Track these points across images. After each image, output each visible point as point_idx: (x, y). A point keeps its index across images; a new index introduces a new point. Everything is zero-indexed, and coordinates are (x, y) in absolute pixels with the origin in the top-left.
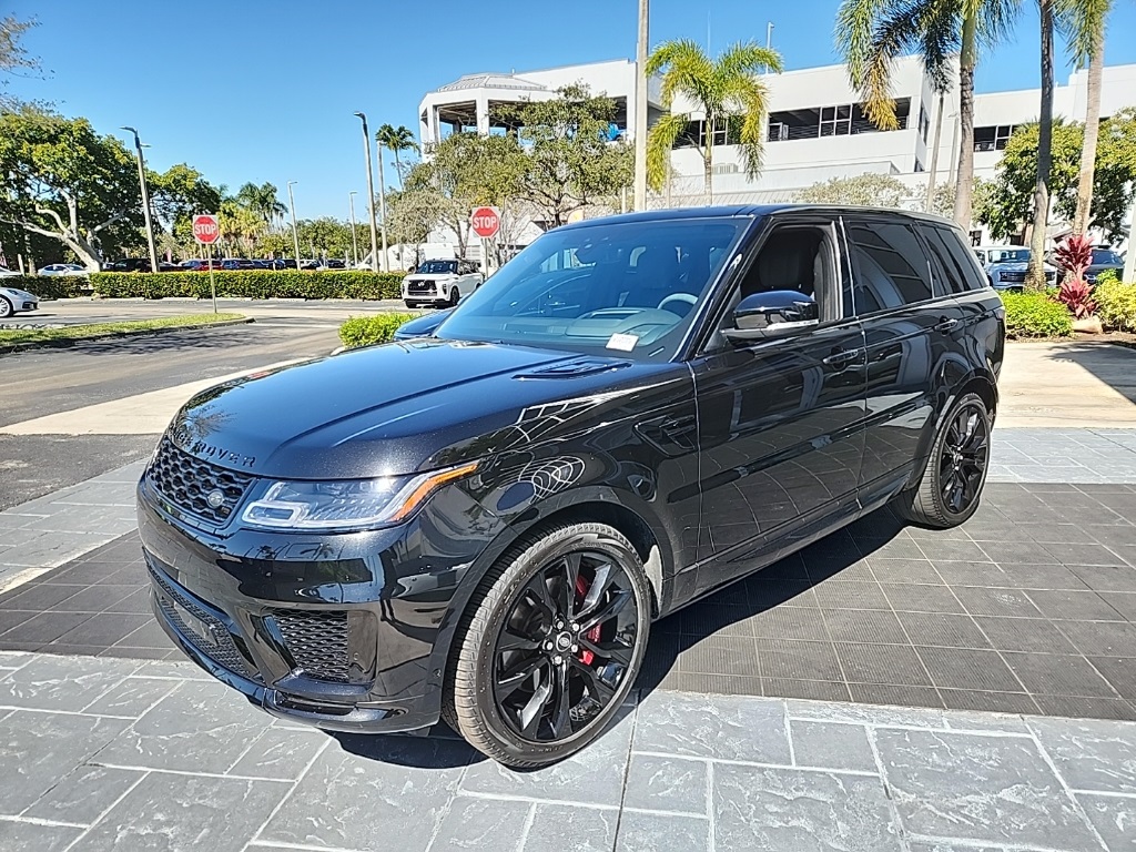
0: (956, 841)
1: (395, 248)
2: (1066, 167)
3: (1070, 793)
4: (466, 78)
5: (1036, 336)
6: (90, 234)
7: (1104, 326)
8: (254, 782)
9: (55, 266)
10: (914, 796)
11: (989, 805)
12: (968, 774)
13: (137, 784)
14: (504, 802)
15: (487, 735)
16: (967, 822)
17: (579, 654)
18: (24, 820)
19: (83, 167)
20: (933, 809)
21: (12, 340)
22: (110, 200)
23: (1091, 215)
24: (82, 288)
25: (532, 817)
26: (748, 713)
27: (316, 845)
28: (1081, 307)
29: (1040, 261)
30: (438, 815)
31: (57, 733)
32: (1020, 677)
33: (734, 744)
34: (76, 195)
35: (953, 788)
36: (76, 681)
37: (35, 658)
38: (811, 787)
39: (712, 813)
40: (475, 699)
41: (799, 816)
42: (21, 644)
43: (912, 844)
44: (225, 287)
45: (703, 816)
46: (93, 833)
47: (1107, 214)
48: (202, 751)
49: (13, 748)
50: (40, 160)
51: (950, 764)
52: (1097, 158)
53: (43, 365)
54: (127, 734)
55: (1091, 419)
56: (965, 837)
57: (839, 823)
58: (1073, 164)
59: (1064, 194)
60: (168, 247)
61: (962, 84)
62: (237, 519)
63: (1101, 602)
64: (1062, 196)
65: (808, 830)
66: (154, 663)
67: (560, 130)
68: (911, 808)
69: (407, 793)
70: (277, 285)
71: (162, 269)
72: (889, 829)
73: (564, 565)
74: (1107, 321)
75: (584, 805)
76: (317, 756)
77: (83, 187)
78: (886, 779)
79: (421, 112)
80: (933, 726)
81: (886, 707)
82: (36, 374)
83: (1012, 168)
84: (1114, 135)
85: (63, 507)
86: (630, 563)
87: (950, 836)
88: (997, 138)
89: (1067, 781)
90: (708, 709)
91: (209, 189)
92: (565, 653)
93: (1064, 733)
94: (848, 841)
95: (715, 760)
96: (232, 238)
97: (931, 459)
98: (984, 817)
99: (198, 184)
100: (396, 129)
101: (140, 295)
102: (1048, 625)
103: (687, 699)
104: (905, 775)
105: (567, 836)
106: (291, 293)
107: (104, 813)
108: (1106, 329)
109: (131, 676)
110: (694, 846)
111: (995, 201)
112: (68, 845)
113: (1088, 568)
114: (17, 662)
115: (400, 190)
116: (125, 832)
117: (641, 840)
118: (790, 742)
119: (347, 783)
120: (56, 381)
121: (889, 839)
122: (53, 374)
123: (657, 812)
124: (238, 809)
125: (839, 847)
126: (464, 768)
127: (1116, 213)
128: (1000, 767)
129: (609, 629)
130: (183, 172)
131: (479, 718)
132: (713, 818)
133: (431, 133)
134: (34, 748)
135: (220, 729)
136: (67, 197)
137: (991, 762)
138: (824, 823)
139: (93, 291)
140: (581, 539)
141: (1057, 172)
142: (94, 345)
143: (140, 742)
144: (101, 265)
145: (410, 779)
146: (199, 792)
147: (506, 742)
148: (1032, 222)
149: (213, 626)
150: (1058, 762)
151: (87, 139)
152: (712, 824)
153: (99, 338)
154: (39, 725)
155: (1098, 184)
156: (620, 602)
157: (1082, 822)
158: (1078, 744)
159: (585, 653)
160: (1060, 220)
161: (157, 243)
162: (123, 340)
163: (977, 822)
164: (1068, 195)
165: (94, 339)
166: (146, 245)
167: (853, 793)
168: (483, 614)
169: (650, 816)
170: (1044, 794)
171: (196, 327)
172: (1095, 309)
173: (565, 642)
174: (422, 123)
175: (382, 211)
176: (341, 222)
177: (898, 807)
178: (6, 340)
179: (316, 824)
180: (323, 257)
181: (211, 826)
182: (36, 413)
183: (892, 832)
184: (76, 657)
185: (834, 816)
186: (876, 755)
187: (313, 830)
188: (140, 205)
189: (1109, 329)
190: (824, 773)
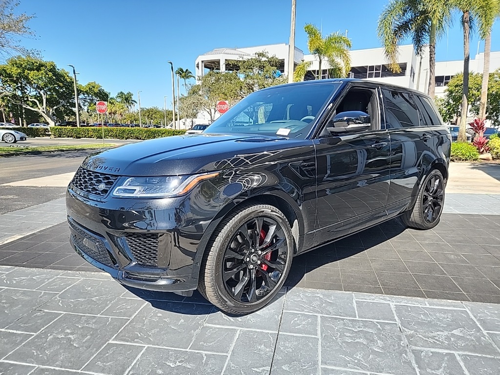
0: (433, 350)
1: (183, 120)
2: (475, 92)
3: (485, 332)
4: (215, 49)
5: (463, 160)
6: (51, 110)
7: (493, 157)
8: (112, 318)
9: (35, 124)
10: (413, 331)
11: (447, 336)
12: (437, 324)
13: (59, 317)
14: (225, 329)
15: (218, 296)
16: (438, 342)
17: (261, 265)
18: (6, 330)
19: (51, 81)
20: (422, 337)
21: (14, 151)
22: (61, 96)
23: (486, 113)
24: (46, 133)
25: (238, 335)
26: (336, 297)
27: (139, 343)
28: (483, 149)
29: (464, 132)
30: (195, 333)
31: (24, 297)
32: (460, 287)
33: (330, 309)
34: (46, 93)
35: (430, 329)
36: (34, 278)
37: (16, 269)
38: (365, 326)
39: (320, 336)
40: (214, 278)
41: (360, 338)
42: (10, 264)
43: (412, 350)
44: (108, 134)
45: (316, 337)
46: (37, 337)
47: (493, 113)
48: (89, 306)
49: (3, 303)
50: (32, 78)
51: (429, 319)
52: (488, 89)
53: (27, 161)
54: (55, 299)
55: (488, 191)
56: (437, 348)
57: (378, 341)
58: (478, 91)
59: (474, 104)
60: (84, 117)
61: (430, 52)
62: (111, 194)
63: (496, 259)
64: (473, 105)
65: (364, 343)
66: (69, 272)
67: (256, 71)
68: (412, 336)
69: (181, 324)
70: (131, 134)
71: (82, 126)
72: (402, 344)
73: (256, 223)
74: (494, 156)
75: (261, 331)
76: (140, 309)
77: (50, 90)
78: (400, 325)
79: (196, 63)
80: (421, 305)
81: (400, 297)
82: (24, 164)
83: (451, 92)
84: (496, 79)
85: (32, 213)
86: (285, 225)
87: (430, 347)
88: (444, 81)
89: (483, 327)
90: (319, 295)
91: (104, 92)
92: (255, 263)
93: (481, 309)
94: (383, 348)
95: (321, 315)
96: (112, 114)
97: (418, 197)
98: (446, 340)
99: (99, 90)
100: (184, 70)
101: (72, 137)
102: (472, 267)
103: (308, 291)
104: (409, 323)
105: (253, 342)
106: (137, 137)
107: (42, 329)
108: (493, 159)
109: (58, 276)
110: (312, 348)
111: (444, 106)
112: (25, 341)
113: (490, 246)
114: (7, 270)
115: (186, 96)
116: (52, 337)
117: (287, 345)
118: (356, 309)
119: (154, 319)
120: (33, 167)
121: (402, 348)
122: (31, 165)
123: (295, 335)
124: (104, 328)
125: (379, 351)
126: (207, 315)
127: (497, 113)
128: (452, 321)
129: (275, 255)
130: (93, 85)
131: (215, 288)
132: (320, 338)
133: (200, 72)
134: (13, 303)
135: (97, 297)
136: (43, 94)
137: (448, 319)
138: (371, 341)
139: (51, 135)
140: (263, 211)
141: (471, 94)
142: (50, 154)
143: (61, 302)
144: (55, 124)
145: (182, 319)
146: (87, 322)
147: (227, 300)
148: (460, 116)
149: (97, 244)
150: (479, 320)
151: (53, 70)
152: (320, 340)
153: (53, 151)
154: (16, 294)
155: (489, 100)
156: (280, 243)
157: (491, 344)
158: (488, 313)
159: (263, 265)
160: (473, 115)
161: (80, 115)
162: (63, 153)
163: (442, 342)
164: (476, 104)
165: (50, 152)
166: (75, 115)
167: (385, 329)
168: (219, 240)
169: (292, 336)
170: (473, 332)
171: (95, 149)
172: (489, 150)
173: (255, 258)
174: (197, 68)
175: (178, 104)
176: (160, 109)
177: (406, 335)
178: (12, 151)
179: (139, 335)
180: (152, 123)
181: (91, 335)
182: (23, 179)
183: (403, 345)
184: (34, 269)
185: (376, 338)
186: (395, 315)
187: (138, 338)
188: (74, 98)
189: (495, 159)
190: (371, 321)
